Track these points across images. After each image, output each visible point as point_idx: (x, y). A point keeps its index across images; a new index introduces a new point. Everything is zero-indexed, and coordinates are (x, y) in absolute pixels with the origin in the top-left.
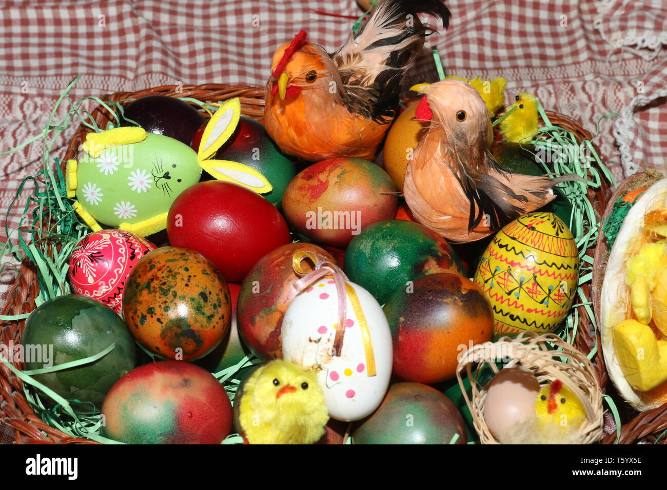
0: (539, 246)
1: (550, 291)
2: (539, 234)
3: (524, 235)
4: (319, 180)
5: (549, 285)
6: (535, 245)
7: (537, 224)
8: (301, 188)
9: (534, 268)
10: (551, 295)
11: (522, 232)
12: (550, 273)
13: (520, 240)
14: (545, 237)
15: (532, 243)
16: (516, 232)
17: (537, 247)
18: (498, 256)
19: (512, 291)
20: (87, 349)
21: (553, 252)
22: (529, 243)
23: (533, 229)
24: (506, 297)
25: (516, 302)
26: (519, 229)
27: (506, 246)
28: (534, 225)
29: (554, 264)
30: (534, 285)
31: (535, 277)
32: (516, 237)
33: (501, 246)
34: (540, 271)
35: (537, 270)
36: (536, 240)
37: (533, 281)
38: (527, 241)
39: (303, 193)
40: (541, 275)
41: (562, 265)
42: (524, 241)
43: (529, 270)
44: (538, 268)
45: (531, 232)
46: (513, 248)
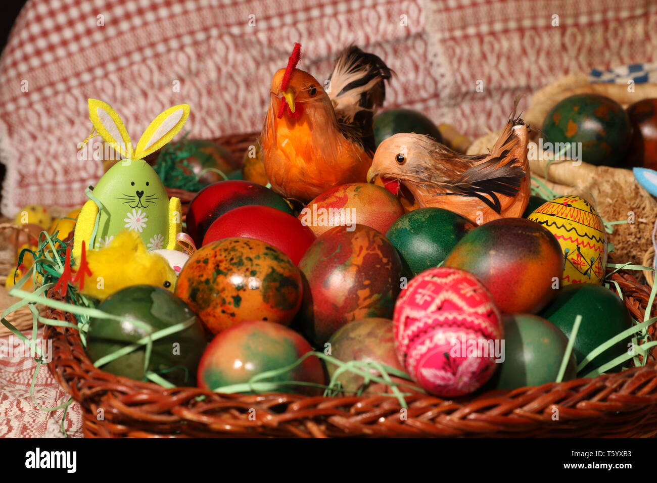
0: (579, 220)
1: (592, 262)
2: (576, 210)
3: (562, 211)
5: (591, 257)
6: (575, 219)
7: (572, 202)
9: (577, 240)
10: (593, 268)
11: (560, 208)
12: (592, 245)
14: (583, 213)
15: (571, 217)
16: (553, 210)
17: (577, 220)
21: (592, 226)
22: (569, 217)
23: (570, 206)
27: (547, 222)
28: (569, 203)
29: (593, 236)
30: (578, 256)
31: (579, 248)
32: (555, 213)
34: (583, 242)
35: (580, 241)
36: (575, 215)
37: (576, 252)
38: (567, 216)
40: (584, 246)
41: (600, 239)
42: (564, 216)
43: (572, 241)
44: (580, 239)
45: (569, 208)
46: (554, 223)
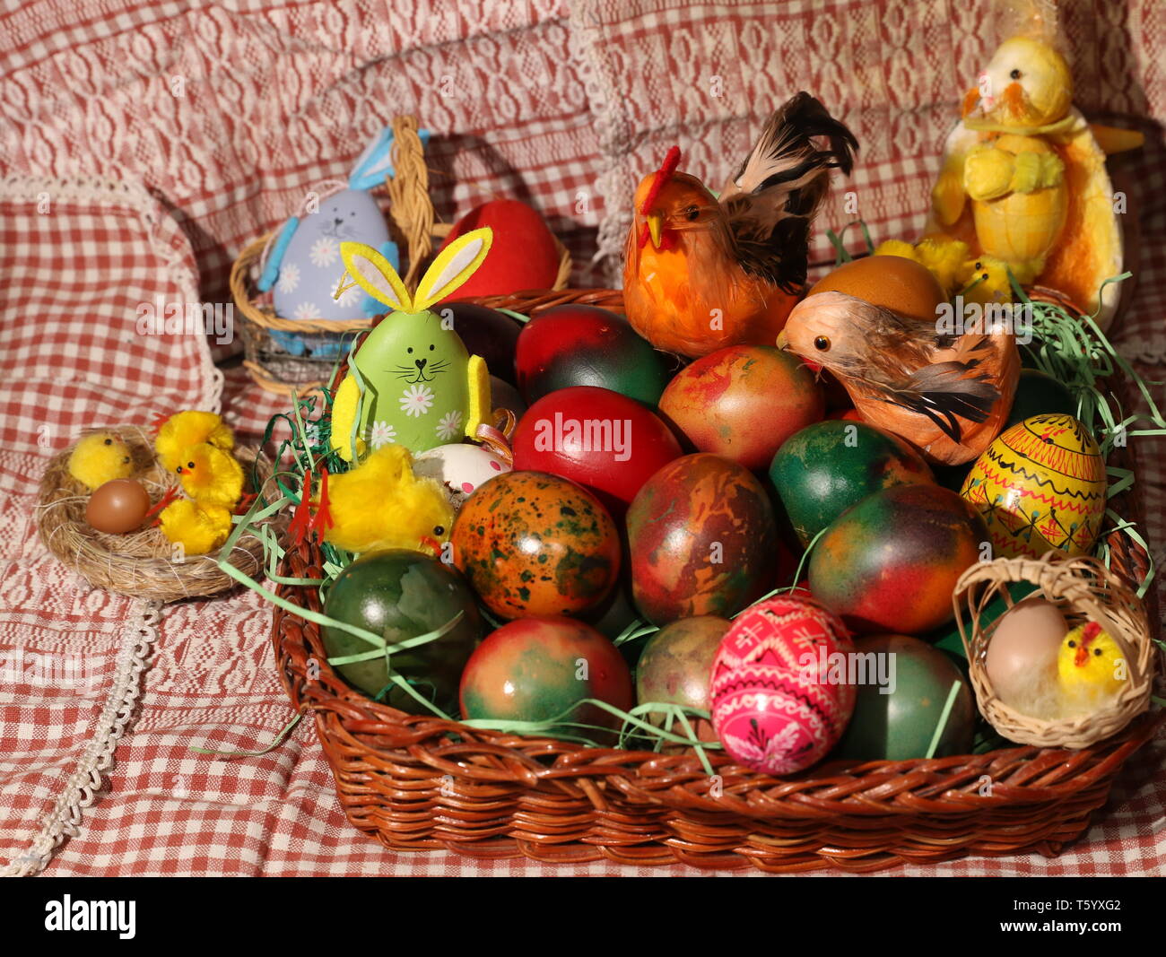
0: (1059, 468)
1: (1072, 530)
2: (1059, 449)
3: (1037, 450)
4: (716, 375)
5: (1071, 522)
6: (1053, 466)
7: (1055, 434)
8: (689, 390)
9: (1052, 499)
10: (1074, 537)
11: (1033, 446)
12: (1074, 505)
13: (1032, 457)
14: (1068, 453)
15: (1049, 462)
16: (1025, 445)
17: (1056, 468)
18: (1000, 479)
19: (1020, 531)
20: (426, 618)
21: (1078, 475)
22: (1045, 462)
23: (1050, 441)
24: (1010, 538)
25: (1025, 547)
26: (1029, 441)
27: (1012, 465)
28: (1051, 437)
30: (1051, 522)
31: (1053, 512)
32: (1026, 452)
33: (1003, 465)
34: (1060, 503)
35: (1056, 501)
36: (1055, 458)
37: (1050, 517)
38: (1042, 459)
39: (693, 395)
40: (1062, 508)
41: (1090, 495)
42: (1038, 460)
43: (1045, 501)
44: (1058, 498)
45: (1048, 446)
46: (1023, 469)
